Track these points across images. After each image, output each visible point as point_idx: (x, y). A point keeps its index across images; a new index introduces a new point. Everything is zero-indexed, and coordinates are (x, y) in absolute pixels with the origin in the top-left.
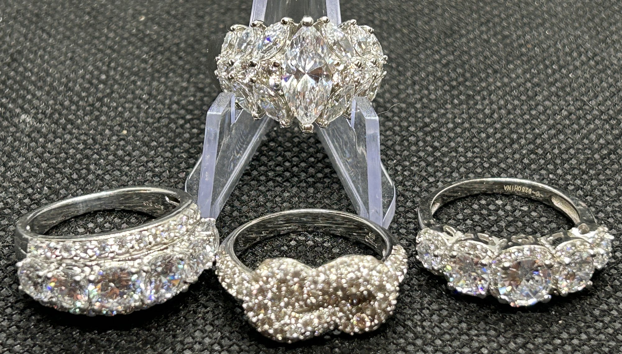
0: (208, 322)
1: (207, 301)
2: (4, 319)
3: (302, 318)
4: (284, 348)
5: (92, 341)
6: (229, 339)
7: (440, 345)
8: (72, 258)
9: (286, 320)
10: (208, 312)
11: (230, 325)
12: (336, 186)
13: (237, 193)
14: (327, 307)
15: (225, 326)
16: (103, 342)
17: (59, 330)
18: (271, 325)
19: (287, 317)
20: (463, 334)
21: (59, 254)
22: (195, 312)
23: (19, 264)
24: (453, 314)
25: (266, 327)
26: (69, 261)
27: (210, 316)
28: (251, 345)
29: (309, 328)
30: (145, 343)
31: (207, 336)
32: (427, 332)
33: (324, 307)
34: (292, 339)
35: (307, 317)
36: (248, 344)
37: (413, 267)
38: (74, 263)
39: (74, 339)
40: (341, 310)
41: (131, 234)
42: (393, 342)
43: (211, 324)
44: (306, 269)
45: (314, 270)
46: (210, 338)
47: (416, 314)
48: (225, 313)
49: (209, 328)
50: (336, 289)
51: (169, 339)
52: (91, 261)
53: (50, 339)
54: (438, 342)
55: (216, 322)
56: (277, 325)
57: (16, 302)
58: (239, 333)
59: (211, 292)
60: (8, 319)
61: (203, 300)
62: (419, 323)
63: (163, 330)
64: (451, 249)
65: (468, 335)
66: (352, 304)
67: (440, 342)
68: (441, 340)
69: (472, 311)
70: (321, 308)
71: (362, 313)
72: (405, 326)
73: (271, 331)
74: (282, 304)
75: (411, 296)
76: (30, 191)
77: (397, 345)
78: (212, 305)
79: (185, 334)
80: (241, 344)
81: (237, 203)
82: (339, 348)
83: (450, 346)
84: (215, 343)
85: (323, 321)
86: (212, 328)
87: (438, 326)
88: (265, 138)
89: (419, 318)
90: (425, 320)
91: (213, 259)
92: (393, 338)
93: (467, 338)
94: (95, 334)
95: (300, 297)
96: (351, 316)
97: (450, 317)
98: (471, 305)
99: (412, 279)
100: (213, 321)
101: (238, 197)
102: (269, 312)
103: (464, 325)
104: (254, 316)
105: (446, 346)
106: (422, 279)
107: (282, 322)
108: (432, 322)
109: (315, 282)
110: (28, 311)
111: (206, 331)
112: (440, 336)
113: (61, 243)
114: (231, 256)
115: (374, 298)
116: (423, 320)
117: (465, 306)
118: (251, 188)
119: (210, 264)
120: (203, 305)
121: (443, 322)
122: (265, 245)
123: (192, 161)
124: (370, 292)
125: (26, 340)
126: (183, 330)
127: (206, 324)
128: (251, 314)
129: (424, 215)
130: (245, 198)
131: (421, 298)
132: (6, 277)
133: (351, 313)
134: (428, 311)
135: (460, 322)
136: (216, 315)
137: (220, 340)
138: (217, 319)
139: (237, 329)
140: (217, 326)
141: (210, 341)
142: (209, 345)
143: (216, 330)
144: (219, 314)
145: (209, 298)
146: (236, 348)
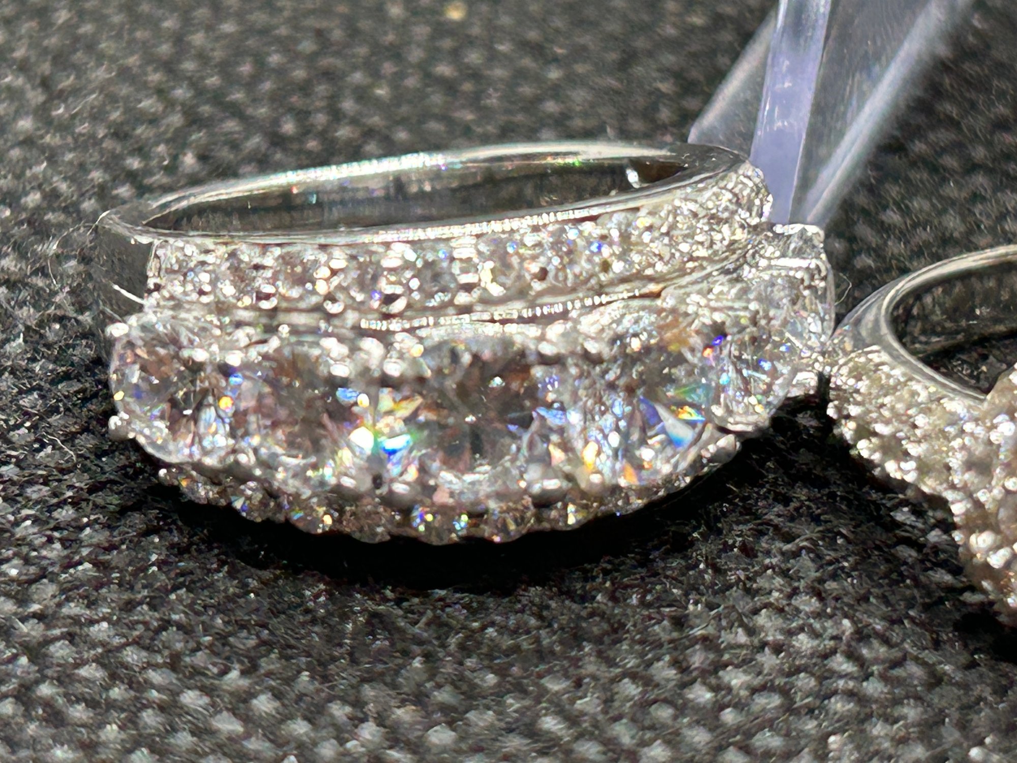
0: (802, 584)
1: (792, 519)
2: (50, 540)
5: (376, 622)
6: (886, 641)
8: (318, 308)
10: (796, 554)
11: (884, 598)
13: (862, 200)
15: (865, 599)
16: (416, 630)
17: (253, 583)
21: (268, 289)
22: (748, 552)
23: (117, 330)
26: (301, 320)
27: (806, 565)
28: (972, 665)
30: (576, 638)
31: (801, 629)
36: (964, 659)
38: (323, 325)
39: (307, 611)
41: (536, 229)
43: (814, 591)
46: (815, 635)
48: (864, 556)
49: (807, 604)
51: (662, 630)
52: (387, 316)
53: (220, 609)
55: (832, 586)
57: (92, 490)
58: (922, 625)
59: (801, 494)
60: (61, 540)
61: (774, 513)
63: (634, 600)
76: (135, 163)
78: (807, 533)
79: (718, 617)
81: (864, 231)
84: (834, 652)
86: (817, 603)
88: (943, 51)
91: (820, 368)
94: (385, 600)
100: (821, 581)
101: (865, 212)
104: (996, 548)
110: (137, 520)
111: (798, 611)
113: (278, 251)
114: (888, 349)
118: (912, 189)
119: (808, 380)
120: (776, 528)
122: (984, 358)
123: (691, 103)
125: (129, 606)
126: (710, 606)
127: (795, 592)
128: (981, 541)
132: (54, 410)
136: (830, 563)
137: (853, 644)
138: (834, 577)
139: (912, 613)
140: (837, 599)
141: (816, 642)
142: (812, 655)
143: (835, 608)
144: (837, 561)
145: (797, 509)
146: (914, 670)
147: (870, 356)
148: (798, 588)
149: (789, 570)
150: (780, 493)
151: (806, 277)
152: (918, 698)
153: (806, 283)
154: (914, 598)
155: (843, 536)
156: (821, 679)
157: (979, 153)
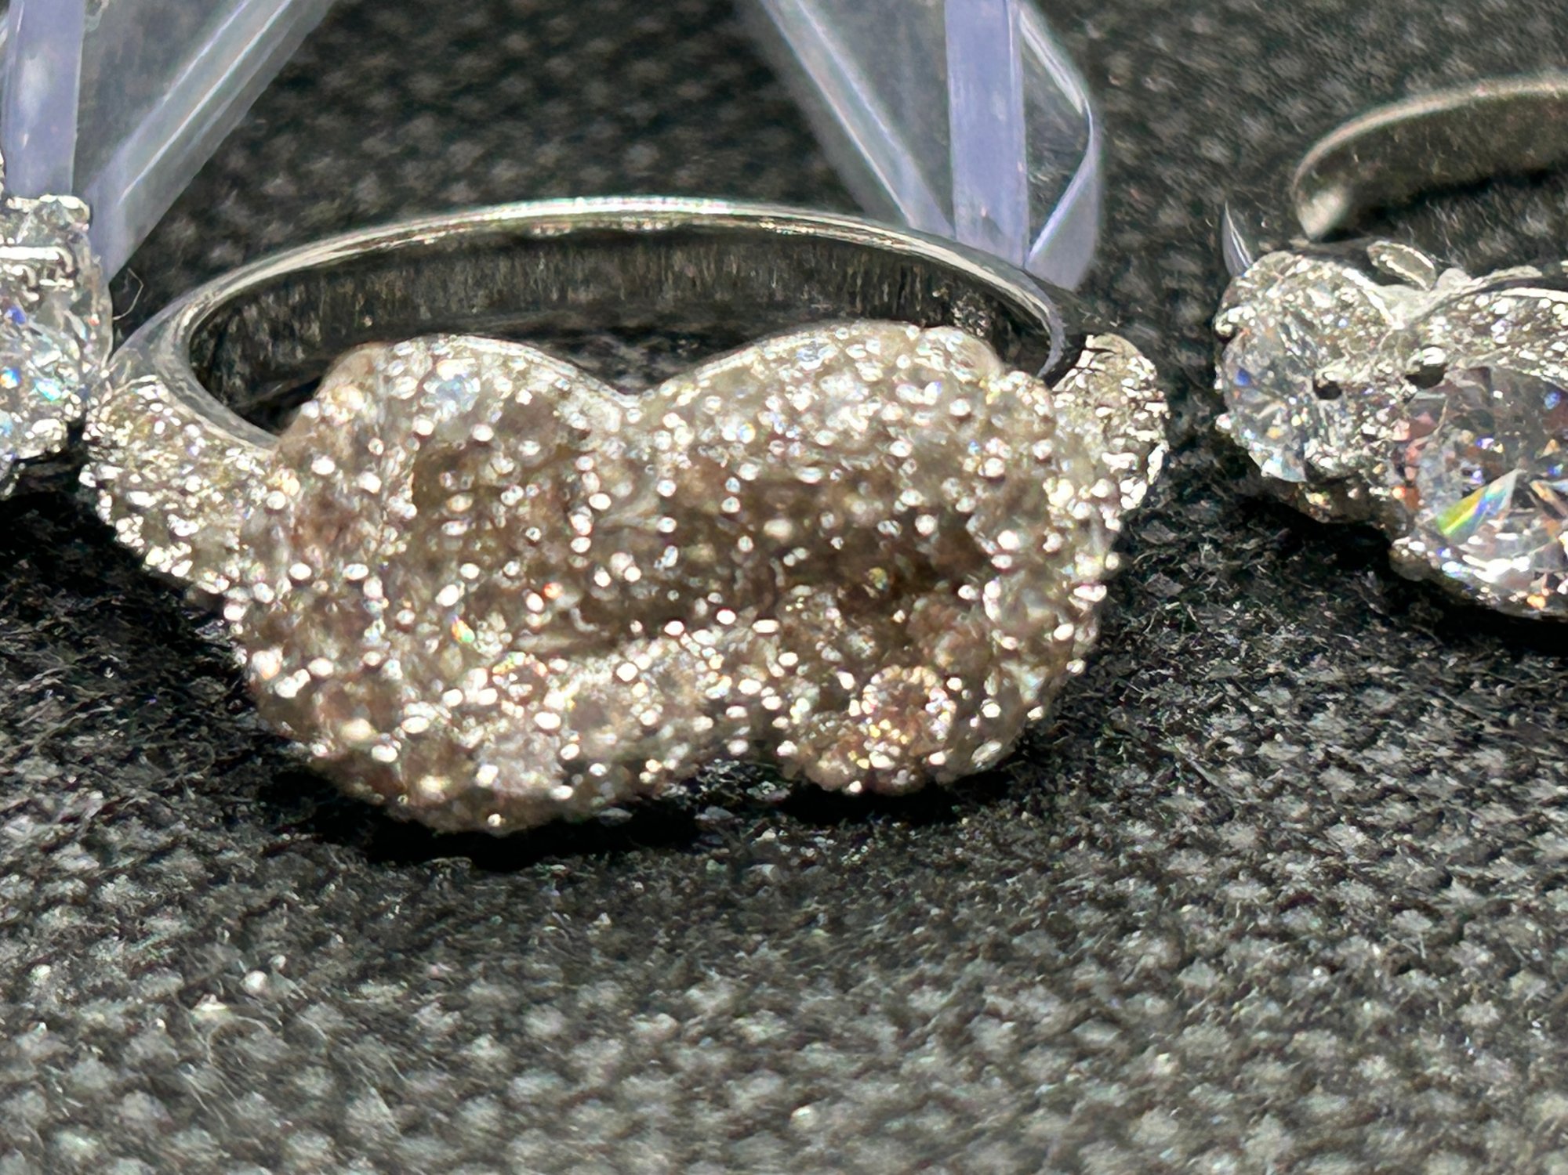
0: (36, 742)
1: (39, 645)
3: (564, 682)
4: (464, 863)
6: (150, 820)
7: (1360, 850)
9: (477, 690)
10: (39, 696)
11: (161, 758)
12: (776, 139)
14: (710, 621)
15: (131, 758)
18: (386, 715)
19: (479, 676)
20: (1486, 800)
24: (1423, 708)
25: (359, 730)
27: (47, 716)
29: (607, 738)
31: (21, 809)
32: (1280, 788)
33: (692, 624)
34: (509, 805)
35: (595, 674)
36: (261, 844)
37: (1196, 498)
40: (788, 640)
42: (1092, 840)
43: (55, 753)
44: (582, 394)
45: (630, 402)
46: (43, 817)
47: (1217, 708)
48: (141, 695)
49: (38, 770)
50: (759, 502)
54: (1348, 837)
55: (82, 742)
56: (419, 717)
58: (213, 793)
59: (61, 607)
62: (1236, 747)
64: (1415, 341)
65: (1515, 803)
66: (856, 606)
67: (1361, 838)
68: (1363, 827)
69: (1536, 693)
70: (675, 627)
71: (910, 665)
72: (1154, 760)
73: (386, 754)
74: (450, 595)
75: (1190, 626)
77: (1112, 849)
80: (213, 841)
82: (782, 862)
83: (1419, 854)
84: (66, 839)
85: (684, 698)
86: (53, 770)
87: (1343, 765)
89: (1237, 723)
90: (1269, 737)
91: (72, 413)
92: (1086, 814)
93: (1508, 815)
95: (554, 557)
96: (847, 680)
97: (1412, 722)
98: (1529, 663)
99: (1193, 547)
100: (67, 734)
102: (374, 634)
103: (1491, 758)
105: (1389, 854)
106: (1250, 545)
107: (453, 698)
108: (1307, 744)
109: (637, 469)
111: (21, 782)
112: (1352, 809)
114: (167, 378)
115: (980, 565)
116: (1256, 736)
117: (1496, 668)
119: (52, 431)
121: (1371, 741)
124: (954, 524)
127: (25, 753)
129: (1255, 220)
130: (277, 185)
131: (1245, 633)
133: (852, 663)
134: (1285, 694)
135: (1473, 741)
136: (84, 708)
137: (99, 826)
138: (88, 728)
139: (196, 776)
140: (85, 761)
141: (43, 827)
142: (30, 848)
143: (80, 777)
144: (94, 703)
145: (48, 630)
146: (187, 862)
147: (140, 391)
148: (29, 748)
149: (19, 720)
150: (28, 606)
151: (31, 275)
152: (184, 903)
153: (33, 283)
154: (206, 754)
155: (115, 667)
156: (40, 882)
157: (426, 85)
